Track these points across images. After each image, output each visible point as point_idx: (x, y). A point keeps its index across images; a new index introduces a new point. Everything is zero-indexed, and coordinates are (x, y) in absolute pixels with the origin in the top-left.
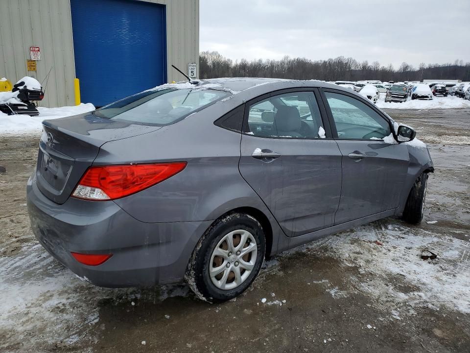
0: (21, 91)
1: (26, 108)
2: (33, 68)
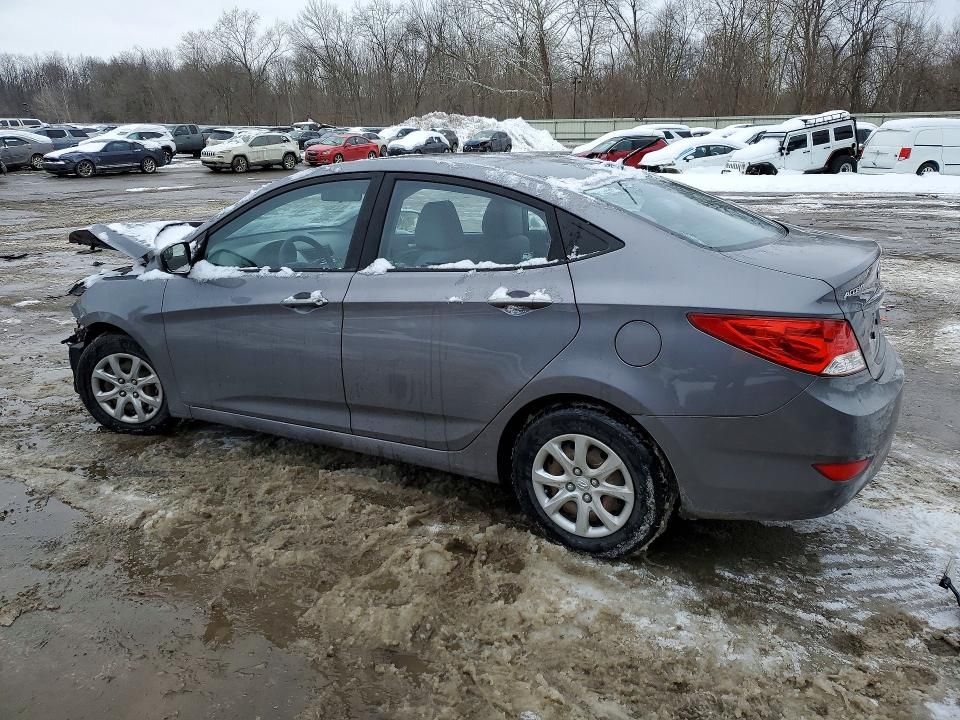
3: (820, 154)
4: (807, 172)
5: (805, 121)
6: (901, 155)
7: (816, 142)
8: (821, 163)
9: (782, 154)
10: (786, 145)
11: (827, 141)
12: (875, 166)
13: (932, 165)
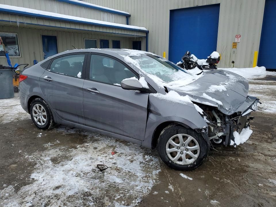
0: (208, 59)
1: (209, 67)
2: (235, 46)
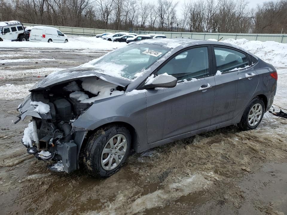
3: (15, 35)
4: (13, 41)
5: (7, 23)
6: (43, 36)
7: (13, 31)
8: (16, 38)
9: (3, 34)
10: (3, 31)
11: (16, 31)
12: (35, 39)
13: (50, 40)
